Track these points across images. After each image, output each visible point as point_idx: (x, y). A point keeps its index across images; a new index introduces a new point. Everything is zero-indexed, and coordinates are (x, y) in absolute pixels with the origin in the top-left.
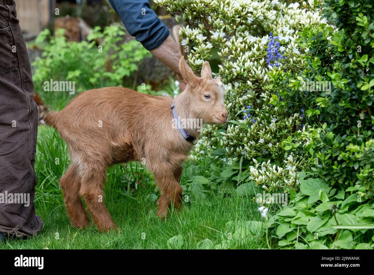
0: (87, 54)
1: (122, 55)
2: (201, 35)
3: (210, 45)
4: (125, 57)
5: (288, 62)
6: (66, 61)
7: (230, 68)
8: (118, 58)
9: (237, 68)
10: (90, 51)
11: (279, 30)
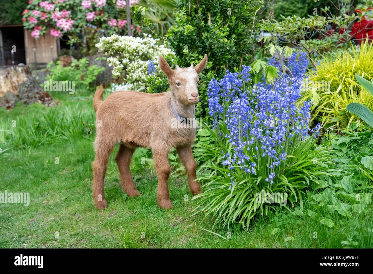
0: (71, 72)
1: (88, 72)
2: (118, 61)
3: (122, 66)
4: (90, 73)
5: (158, 72)
6: (61, 76)
7: (132, 76)
8: (86, 74)
9: (135, 76)
10: (73, 71)
11: (154, 58)
